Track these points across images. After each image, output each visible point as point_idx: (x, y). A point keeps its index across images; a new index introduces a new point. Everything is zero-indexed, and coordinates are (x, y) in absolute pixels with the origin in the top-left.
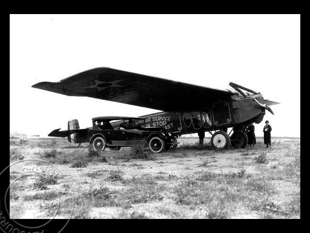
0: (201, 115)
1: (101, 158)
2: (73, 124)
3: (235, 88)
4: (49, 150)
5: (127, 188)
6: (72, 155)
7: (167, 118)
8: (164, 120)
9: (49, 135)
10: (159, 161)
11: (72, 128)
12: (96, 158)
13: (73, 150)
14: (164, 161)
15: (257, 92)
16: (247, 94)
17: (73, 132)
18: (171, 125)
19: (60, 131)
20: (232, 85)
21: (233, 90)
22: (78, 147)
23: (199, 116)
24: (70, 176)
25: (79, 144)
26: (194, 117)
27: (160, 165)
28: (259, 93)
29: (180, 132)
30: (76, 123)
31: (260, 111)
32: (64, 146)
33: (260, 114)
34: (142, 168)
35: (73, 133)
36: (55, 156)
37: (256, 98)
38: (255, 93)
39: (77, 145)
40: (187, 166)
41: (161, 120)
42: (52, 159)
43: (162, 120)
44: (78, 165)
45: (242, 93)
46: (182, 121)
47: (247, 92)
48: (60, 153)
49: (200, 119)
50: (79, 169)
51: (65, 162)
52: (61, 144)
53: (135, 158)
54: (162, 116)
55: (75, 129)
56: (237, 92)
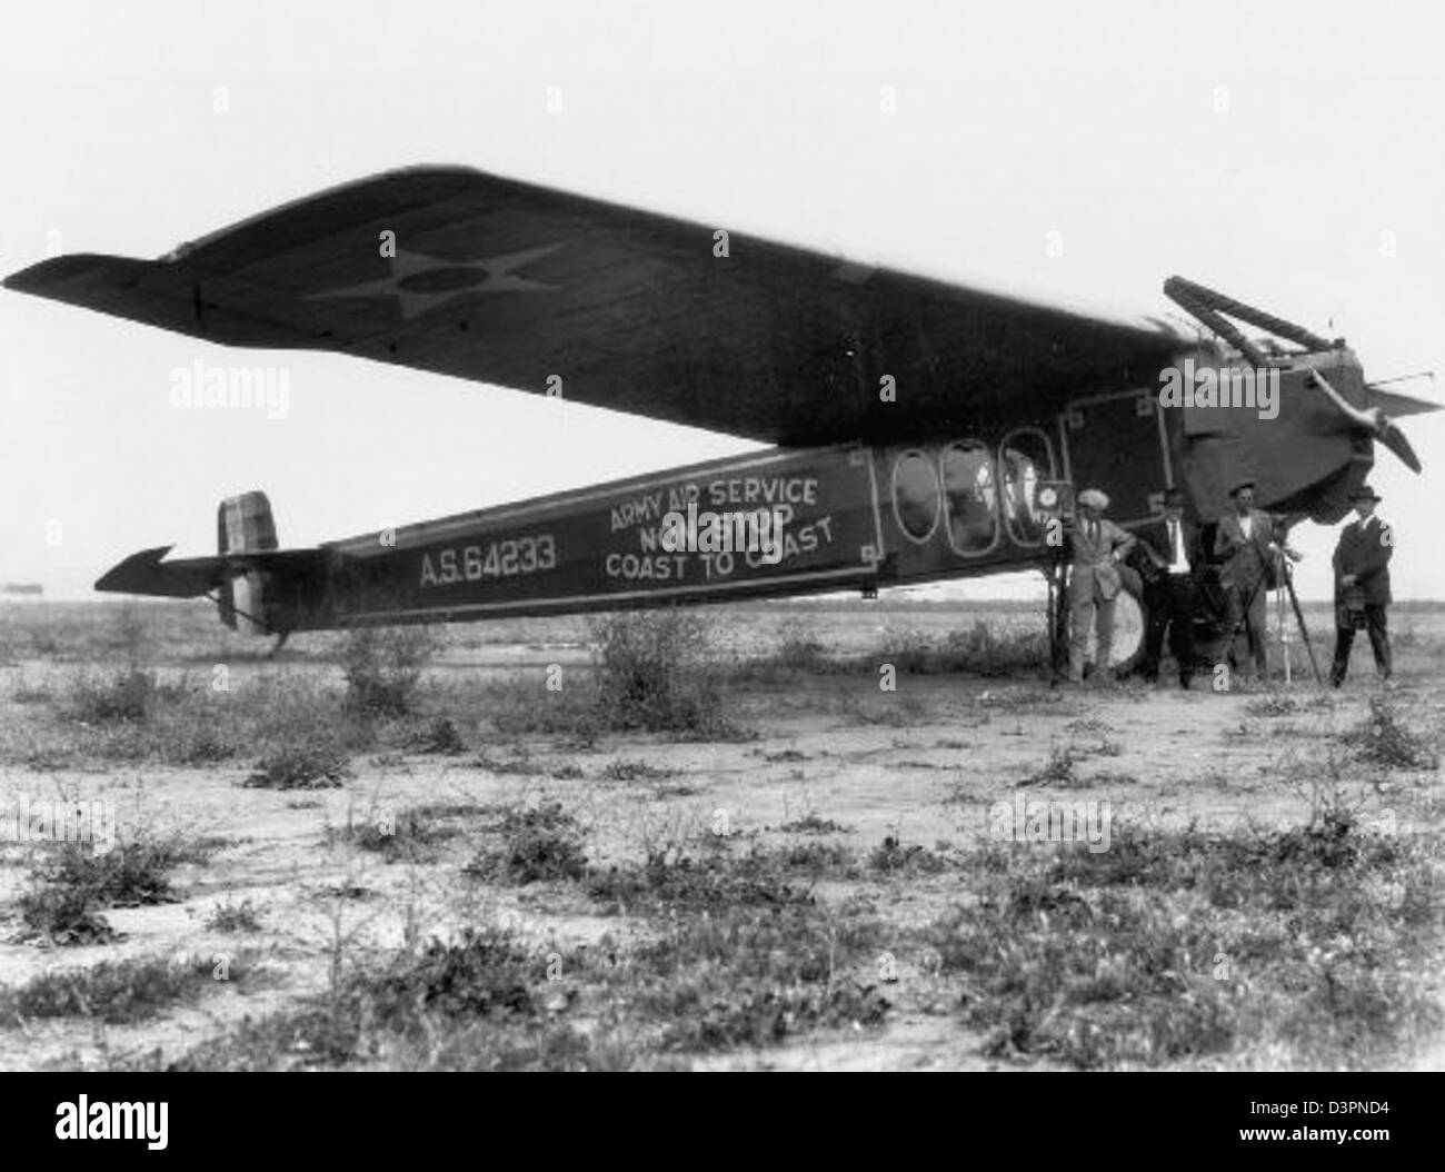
0: (995, 472)
1: (425, 728)
2: (245, 520)
3: (1197, 314)
4: (104, 676)
5: (629, 932)
6: (247, 704)
7: (797, 490)
8: (776, 500)
9: (102, 585)
10: (772, 747)
11: (237, 545)
12: (392, 726)
13: (248, 675)
14: (801, 746)
15: (1329, 336)
16: (1263, 349)
17: (246, 564)
18: (819, 532)
19: (167, 558)
20: (1180, 291)
21: (1187, 326)
22: (270, 657)
23: (983, 475)
24: (246, 848)
25: (274, 638)
26: (956, 485)
27: (782, 769)
28: (1340, 344)
29: (873, 569)
30: (258, 512)
31: (1341, 451)
32: (188, 650)
33: (1346, 468)
34: (683, 792)
35: (243, 572)
36: (141, 714)
37: (1322, 374)
38: (1315, 345)
39: (267, 643)
40: (951, 777)
41: (761, 496)
42: (127, 730)
43: (769, 496)
44: (285, 774)
45: (1238, 342)
46: (885, 507)
47: (1267, 335)
48: (172, 696)
49: (989, 496)
50: (298, 795)
51: (206, 754)
52: (172, 640)
53: (627, 727)
54: (768, 474)
55: (255, 551)
56: (1208, 334)
